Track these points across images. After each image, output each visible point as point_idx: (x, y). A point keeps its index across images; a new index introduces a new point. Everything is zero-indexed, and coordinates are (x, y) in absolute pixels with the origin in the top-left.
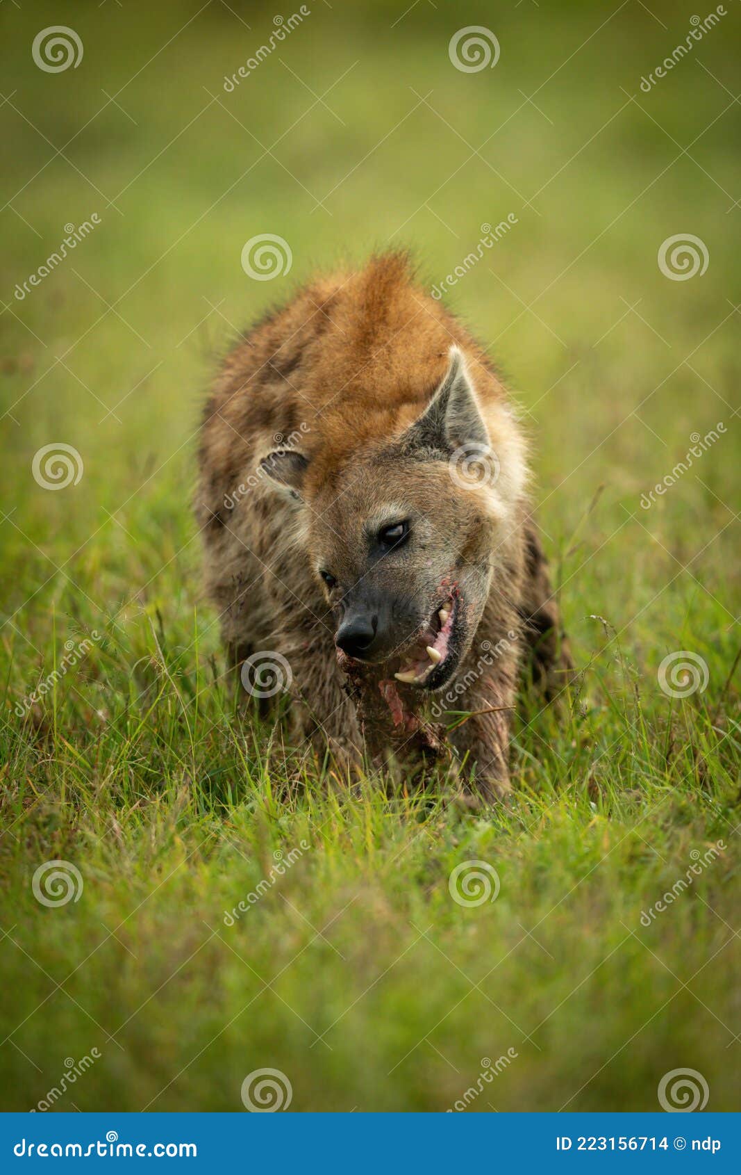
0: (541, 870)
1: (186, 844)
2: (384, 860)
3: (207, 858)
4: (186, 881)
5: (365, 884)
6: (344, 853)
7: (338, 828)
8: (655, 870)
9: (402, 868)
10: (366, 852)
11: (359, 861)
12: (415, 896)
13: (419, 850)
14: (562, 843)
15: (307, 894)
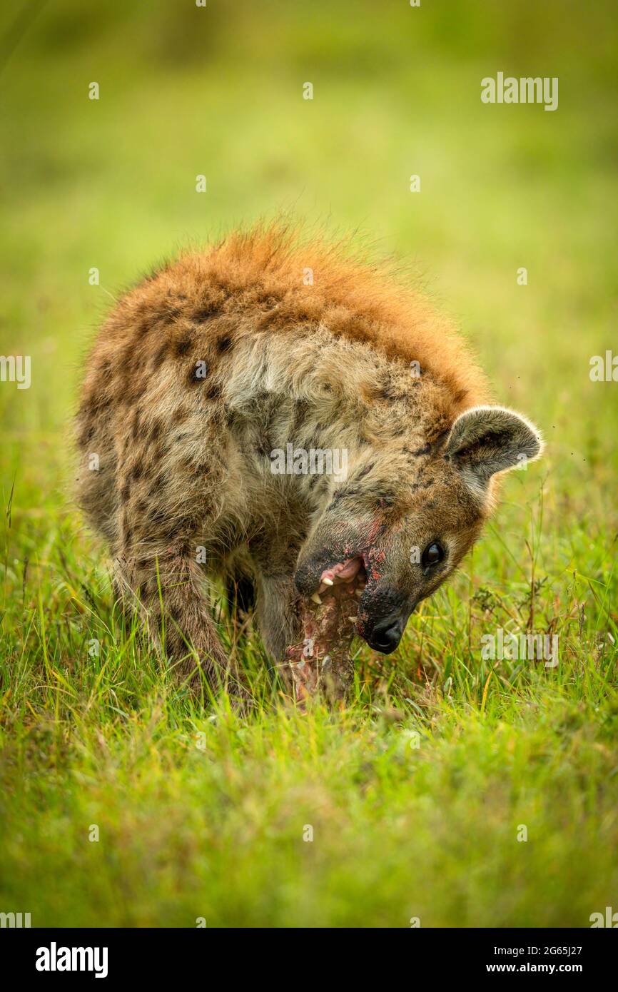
0: (457, 770)
1: (161, 753)
2: (325, 763)
3: (179, 765)
4: (162, 784)
5: (310, 783)
6: (293, 758)
7: (286, 738)
8: (552, 768)
9: (341, 771)
10: (311, 757)
11: (305, 765)
12: (353, 793)
13: (355, 755)
14: (474, 747)
15: (262, 792)
